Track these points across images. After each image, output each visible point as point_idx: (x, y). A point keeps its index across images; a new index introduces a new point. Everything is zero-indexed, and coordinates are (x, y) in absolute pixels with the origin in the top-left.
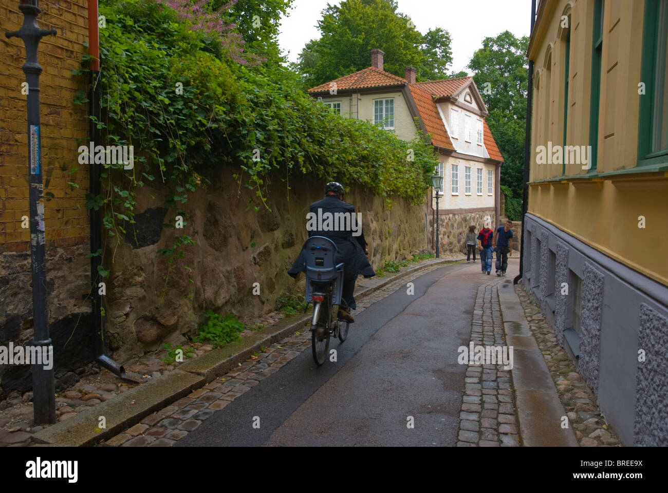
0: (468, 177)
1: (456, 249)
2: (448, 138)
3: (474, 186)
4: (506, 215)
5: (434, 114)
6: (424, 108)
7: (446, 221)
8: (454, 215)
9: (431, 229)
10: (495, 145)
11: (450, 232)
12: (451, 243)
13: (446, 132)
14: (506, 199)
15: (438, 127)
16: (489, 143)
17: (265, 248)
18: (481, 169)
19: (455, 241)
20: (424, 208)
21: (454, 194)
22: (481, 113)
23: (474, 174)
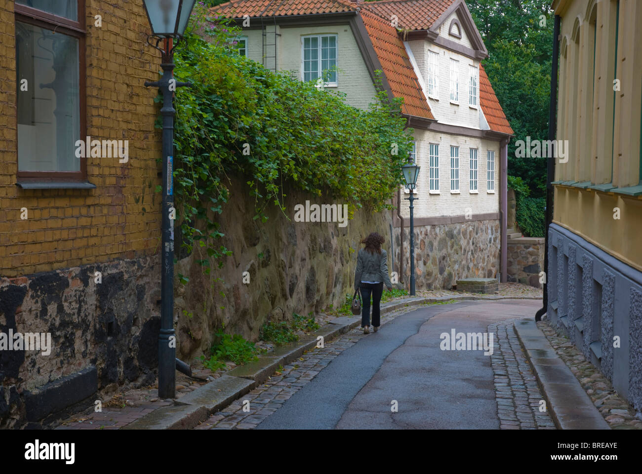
0: (454, 163)
1: (438, 284)
2: (423, 99)
3: (464, 178)
4: (517, 226)
5: (401, 61)
6: (384, 50)
7: (420, 237)
8: (434, 226)
9: (398, 251)
10: (498, 106)
11: (428, 255)
12: (429, 274)
13: (420, 89)
14: (517, 199)
15: (408, 82)
16: (490, 104)
17: (251, 266)
18: (476, 150)
19: (435, 271)
20: (388, 215)
21: (432, 192)
22: (476, 54)
23: (464, 158)
